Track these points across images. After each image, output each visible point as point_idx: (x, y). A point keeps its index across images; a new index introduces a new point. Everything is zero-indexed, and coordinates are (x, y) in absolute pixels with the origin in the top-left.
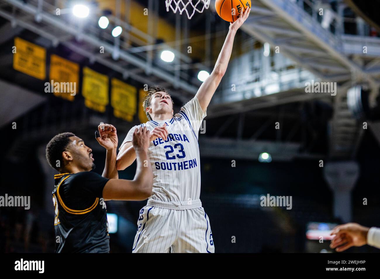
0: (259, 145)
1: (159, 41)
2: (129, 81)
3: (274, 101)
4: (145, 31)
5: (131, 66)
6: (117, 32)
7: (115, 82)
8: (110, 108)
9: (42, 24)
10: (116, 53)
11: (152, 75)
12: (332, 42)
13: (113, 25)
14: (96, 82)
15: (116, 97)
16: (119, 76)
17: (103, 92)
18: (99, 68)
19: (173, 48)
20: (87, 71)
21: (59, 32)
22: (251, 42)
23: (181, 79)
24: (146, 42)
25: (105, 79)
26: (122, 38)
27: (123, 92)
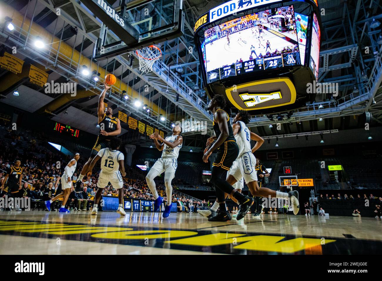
0: (190, 148)
1: (161, 115)
2: (152, 126)
3: (193, 134)
4: (157, 112)
5: (153, 121)
6: (148, 111)
7: (147, 126)
8: (145, 133)
9: (127, 107)
10: (148, 117)
11: (158, 124)
12: (210, 117)
13: (147, 109)
14: (142, 125)
15: (147, 130)
16: (149, 124)
17: (144, 128)
18: (143, 121)
19: (165, 116)
20: (139, 122)
21: (132, 110)
22: (188, 116)
23: (167, 126)
24: (157, 115)
25: (144, 124)
26: (150, 113)
27: (149, 128)
